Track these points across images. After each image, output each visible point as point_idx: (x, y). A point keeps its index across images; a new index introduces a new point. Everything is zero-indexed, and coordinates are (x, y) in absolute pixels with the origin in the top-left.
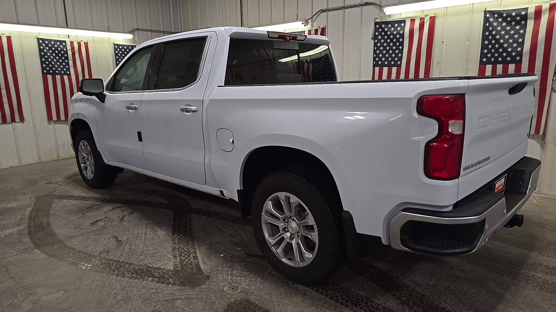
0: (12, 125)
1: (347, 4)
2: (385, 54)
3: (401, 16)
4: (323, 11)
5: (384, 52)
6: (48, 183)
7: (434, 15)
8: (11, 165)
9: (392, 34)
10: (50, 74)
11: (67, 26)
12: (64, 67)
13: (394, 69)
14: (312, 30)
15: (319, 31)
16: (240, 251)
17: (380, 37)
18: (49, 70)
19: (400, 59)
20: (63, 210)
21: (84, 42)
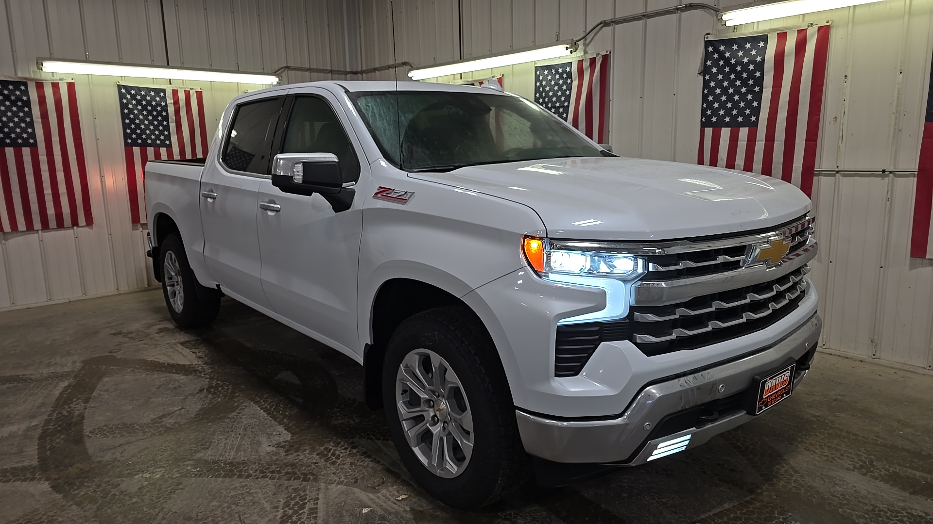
0: (72, 230)
1: (651, 9)
2: (726, 102)
3: (758, 28)
4: (605, 24)
5: (724, 98)
6: (114, 334)
7: (827, 22)
8: (69, 299)
9: (739, 62)
10: (137, 145)
11: (168, 65)
12: (161, 133)
13: (744, 132)
14: (585, 61)
15: (599, 61)
16: (402, 502)
17: (714, 70)
18: (136, 139)
19: (756, 111)
20: (117, 390)
21: (196, 91)
